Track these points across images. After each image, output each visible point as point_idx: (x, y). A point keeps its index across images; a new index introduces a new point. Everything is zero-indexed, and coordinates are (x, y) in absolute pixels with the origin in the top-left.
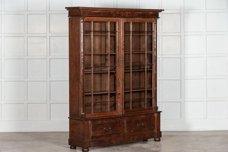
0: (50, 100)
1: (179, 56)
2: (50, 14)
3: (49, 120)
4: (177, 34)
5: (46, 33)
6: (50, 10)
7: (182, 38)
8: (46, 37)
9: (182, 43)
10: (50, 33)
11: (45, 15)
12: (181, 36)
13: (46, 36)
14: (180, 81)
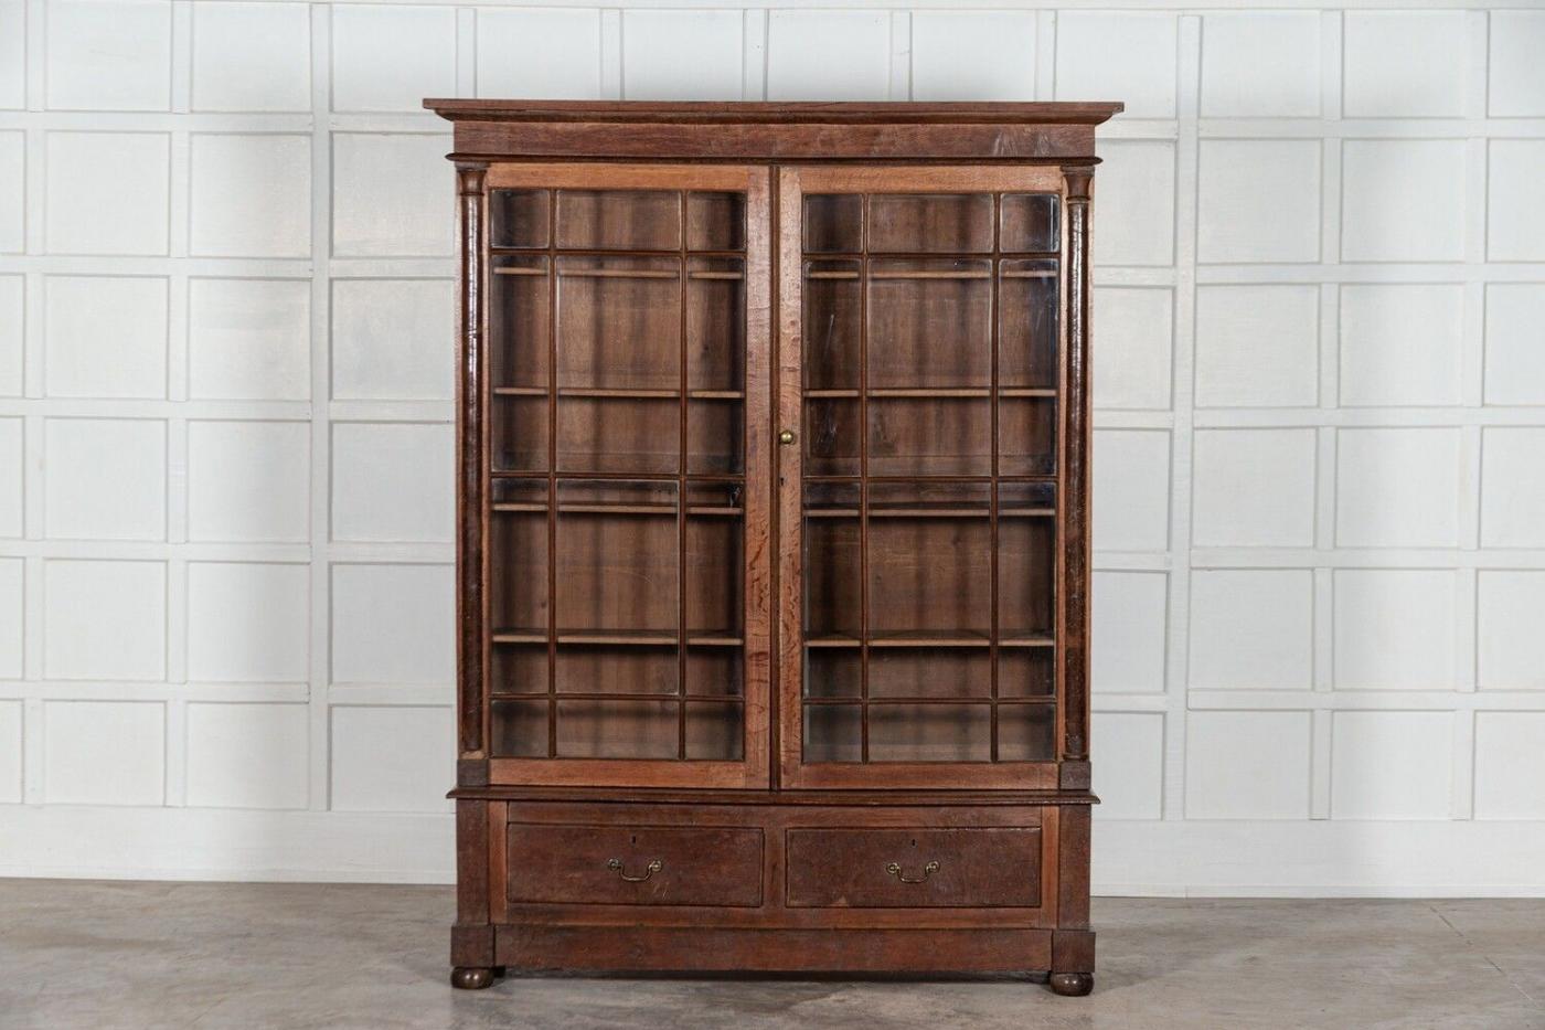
0: (330, 681)
1: (1162, 420)
2: (331, 133)
3: (325, 807)
4: (1147, 278)
5: (308, 253)
6: (337, 107)
7: (1185, 298)
8: (310, 280)
9: (1179, 331)
10: (331, 255)
11: (305, 140)
12: (1174, 289)
13: (310, 275)
14: (1164, 576)
